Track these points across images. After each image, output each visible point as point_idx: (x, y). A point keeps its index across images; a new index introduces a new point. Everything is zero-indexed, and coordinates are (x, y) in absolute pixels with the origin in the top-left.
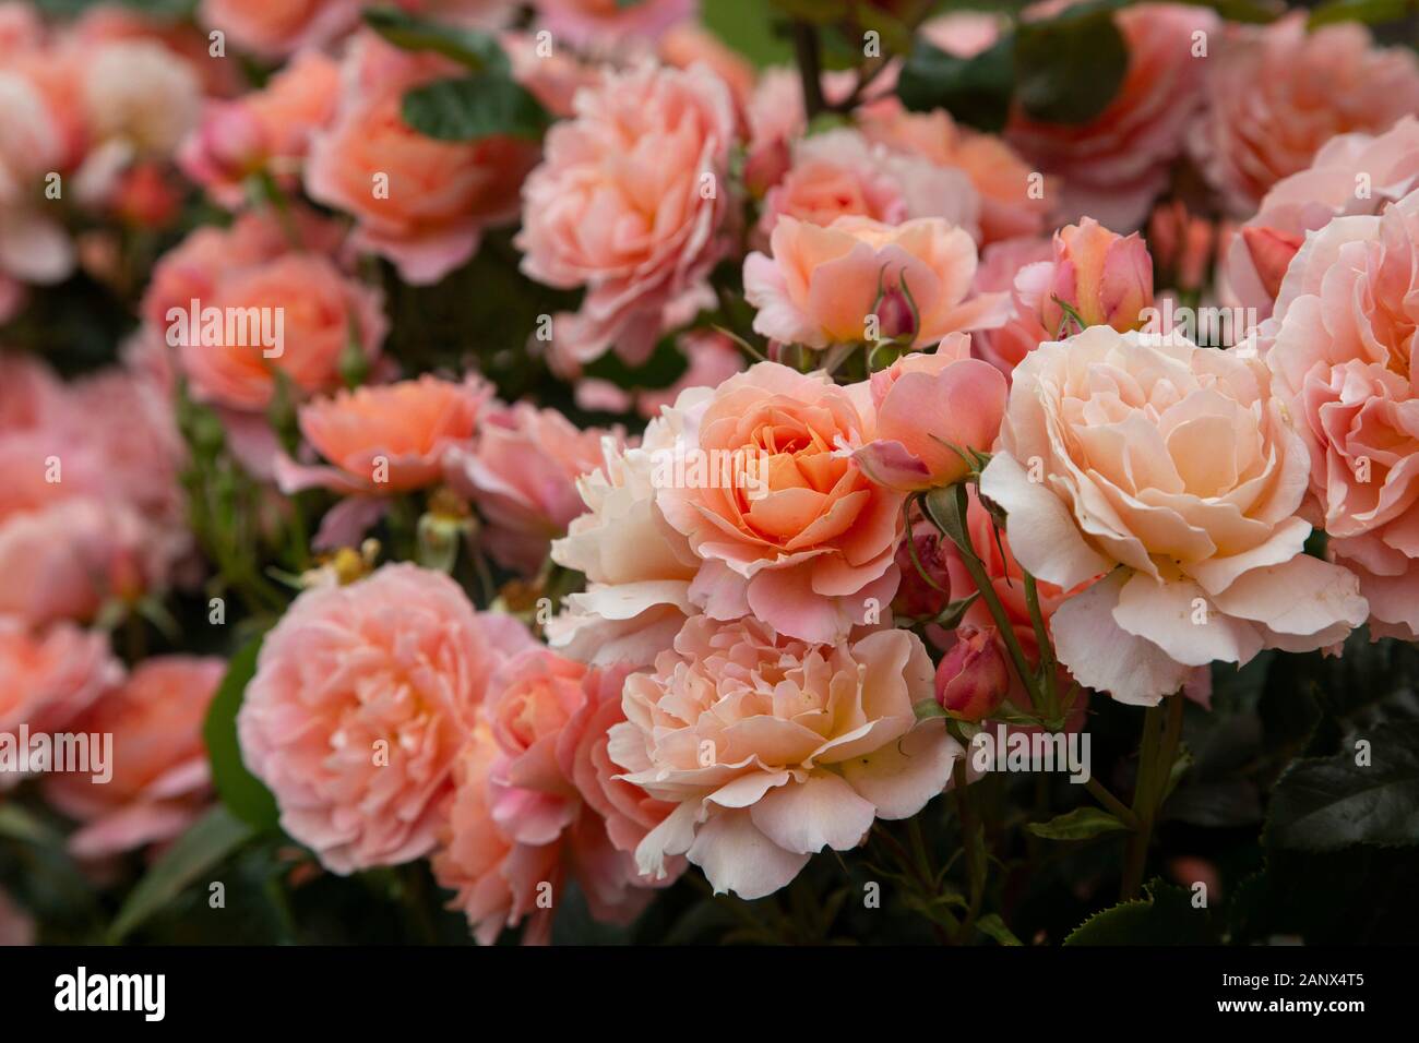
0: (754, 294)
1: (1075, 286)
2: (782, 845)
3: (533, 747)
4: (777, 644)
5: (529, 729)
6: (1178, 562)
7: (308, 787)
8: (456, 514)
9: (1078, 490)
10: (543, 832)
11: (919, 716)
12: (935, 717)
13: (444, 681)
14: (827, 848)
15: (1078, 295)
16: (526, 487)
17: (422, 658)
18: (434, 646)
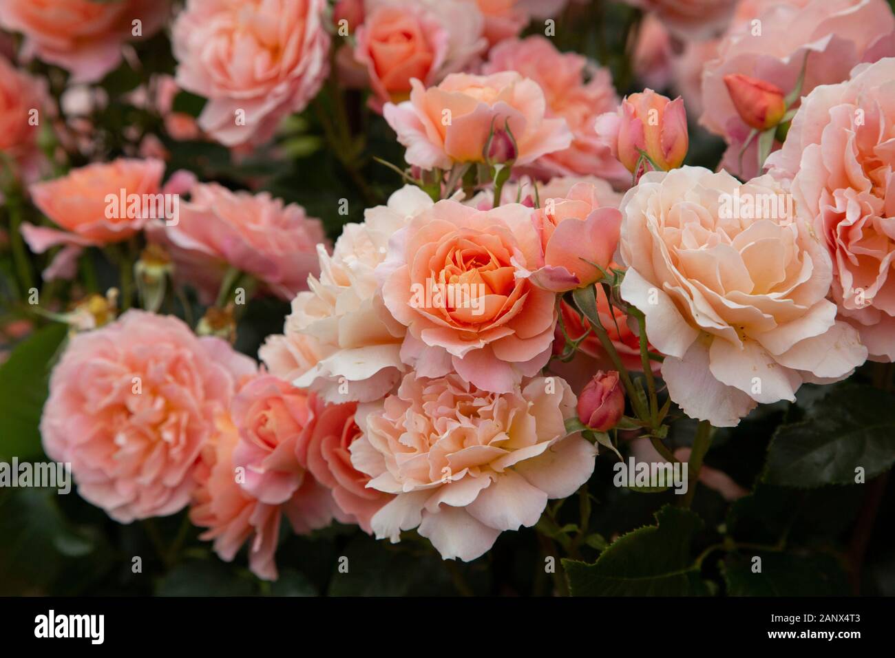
0: (404, 137)
1: (643, 136)
2: (489, 524)
3: (278, 448)
4: (470, 390)
5: (273, 434)
6: (742, 328)
7: (100, 471)
8: (161, 261)
9: (692, 298)
10: (279, 495)
11: (568, 430)
12: (577, 429)
13: (186, 392)
14: (522, 527)
15: (645, 142)
16: (207, 241)
17: (170, 378)
18: (175, 367)
